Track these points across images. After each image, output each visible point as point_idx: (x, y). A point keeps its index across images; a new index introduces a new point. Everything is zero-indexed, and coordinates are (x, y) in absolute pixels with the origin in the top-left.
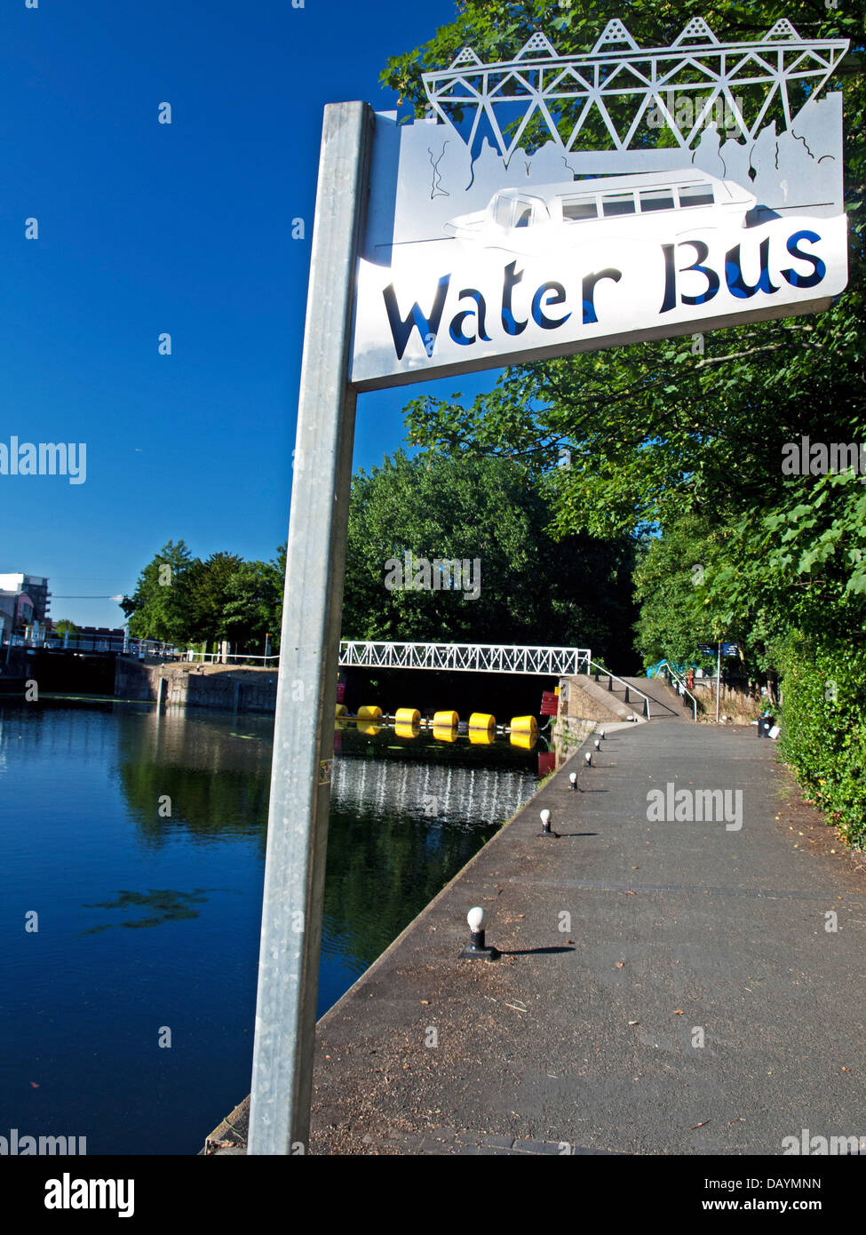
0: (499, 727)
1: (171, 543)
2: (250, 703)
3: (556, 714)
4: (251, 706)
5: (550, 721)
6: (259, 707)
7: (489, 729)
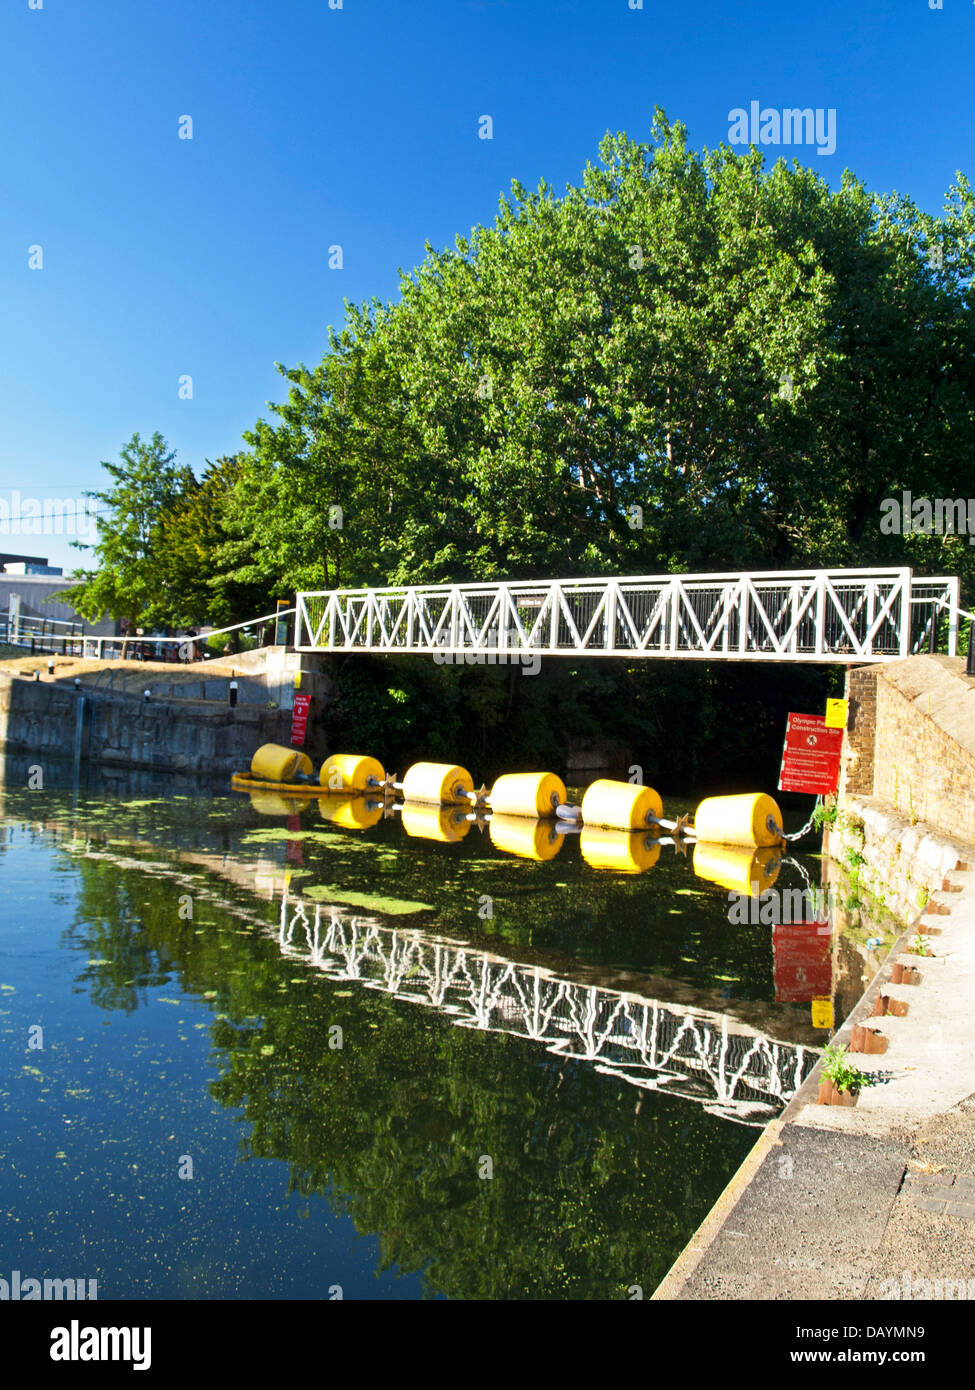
0: (665, 823)
1: (136, 439)
2: (107, 744)
3: (833, 787)
4: (108, 753)
5: (818, 809)
6: (122, 754)
7: (635, 831)
